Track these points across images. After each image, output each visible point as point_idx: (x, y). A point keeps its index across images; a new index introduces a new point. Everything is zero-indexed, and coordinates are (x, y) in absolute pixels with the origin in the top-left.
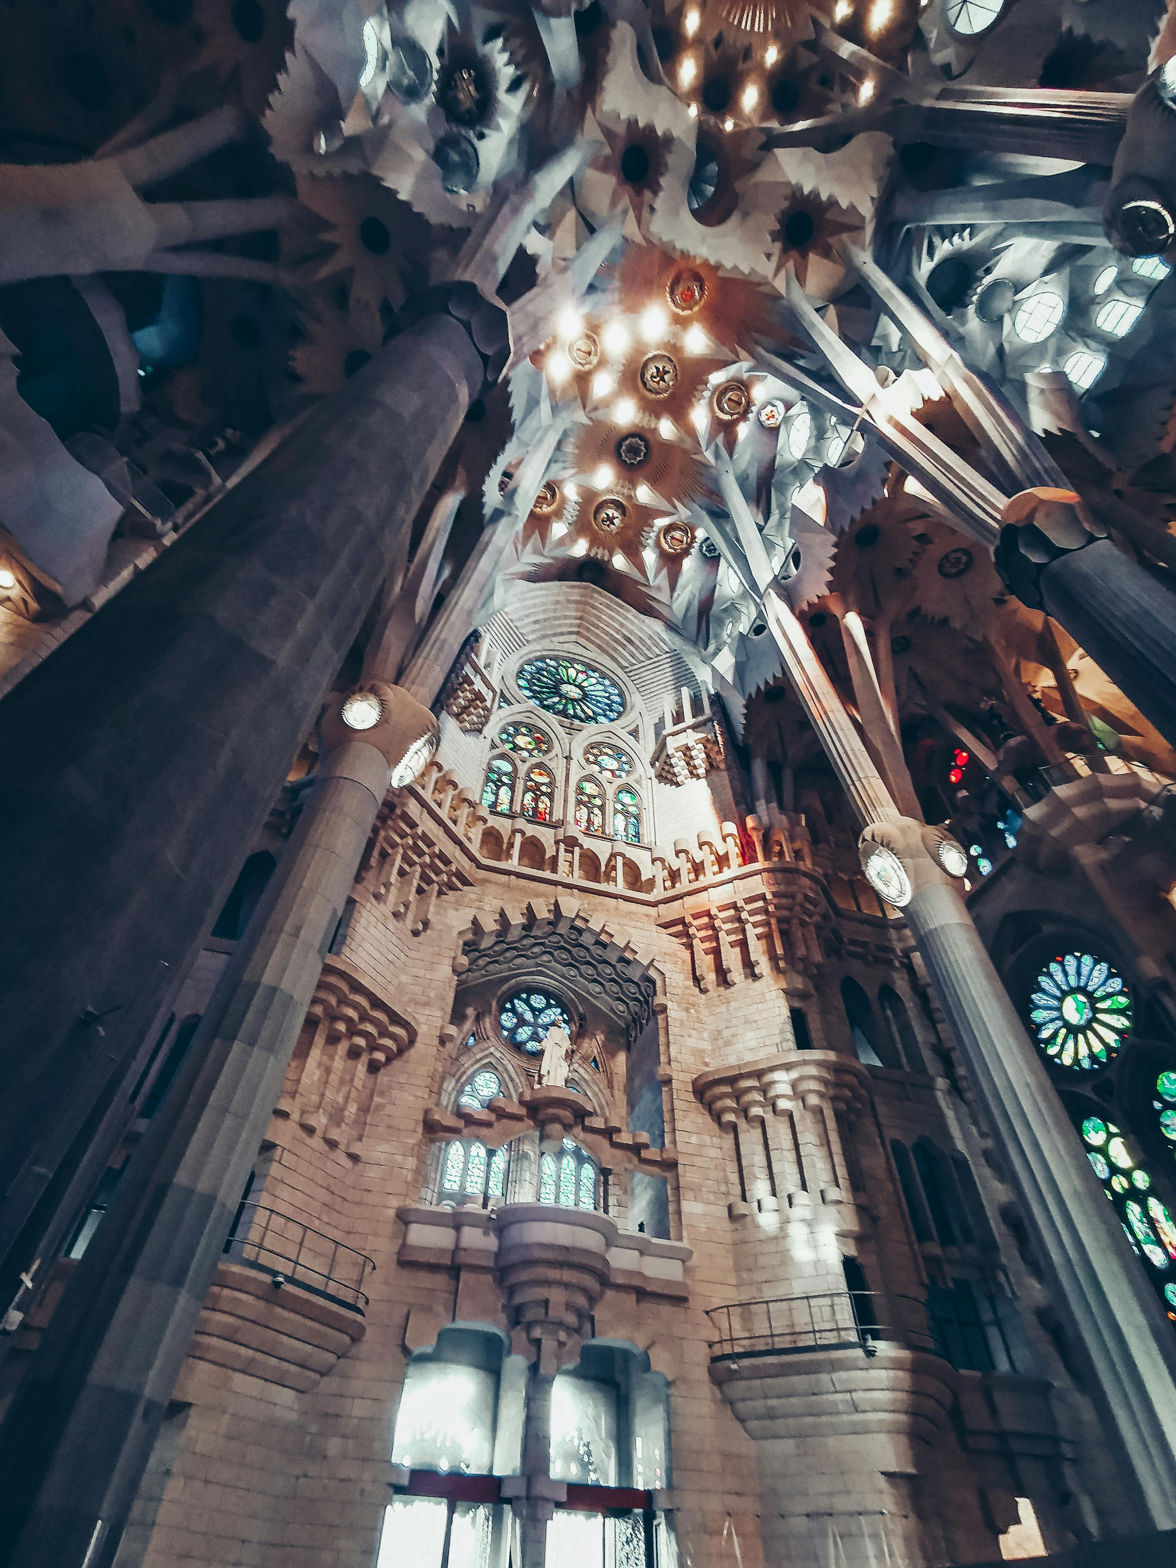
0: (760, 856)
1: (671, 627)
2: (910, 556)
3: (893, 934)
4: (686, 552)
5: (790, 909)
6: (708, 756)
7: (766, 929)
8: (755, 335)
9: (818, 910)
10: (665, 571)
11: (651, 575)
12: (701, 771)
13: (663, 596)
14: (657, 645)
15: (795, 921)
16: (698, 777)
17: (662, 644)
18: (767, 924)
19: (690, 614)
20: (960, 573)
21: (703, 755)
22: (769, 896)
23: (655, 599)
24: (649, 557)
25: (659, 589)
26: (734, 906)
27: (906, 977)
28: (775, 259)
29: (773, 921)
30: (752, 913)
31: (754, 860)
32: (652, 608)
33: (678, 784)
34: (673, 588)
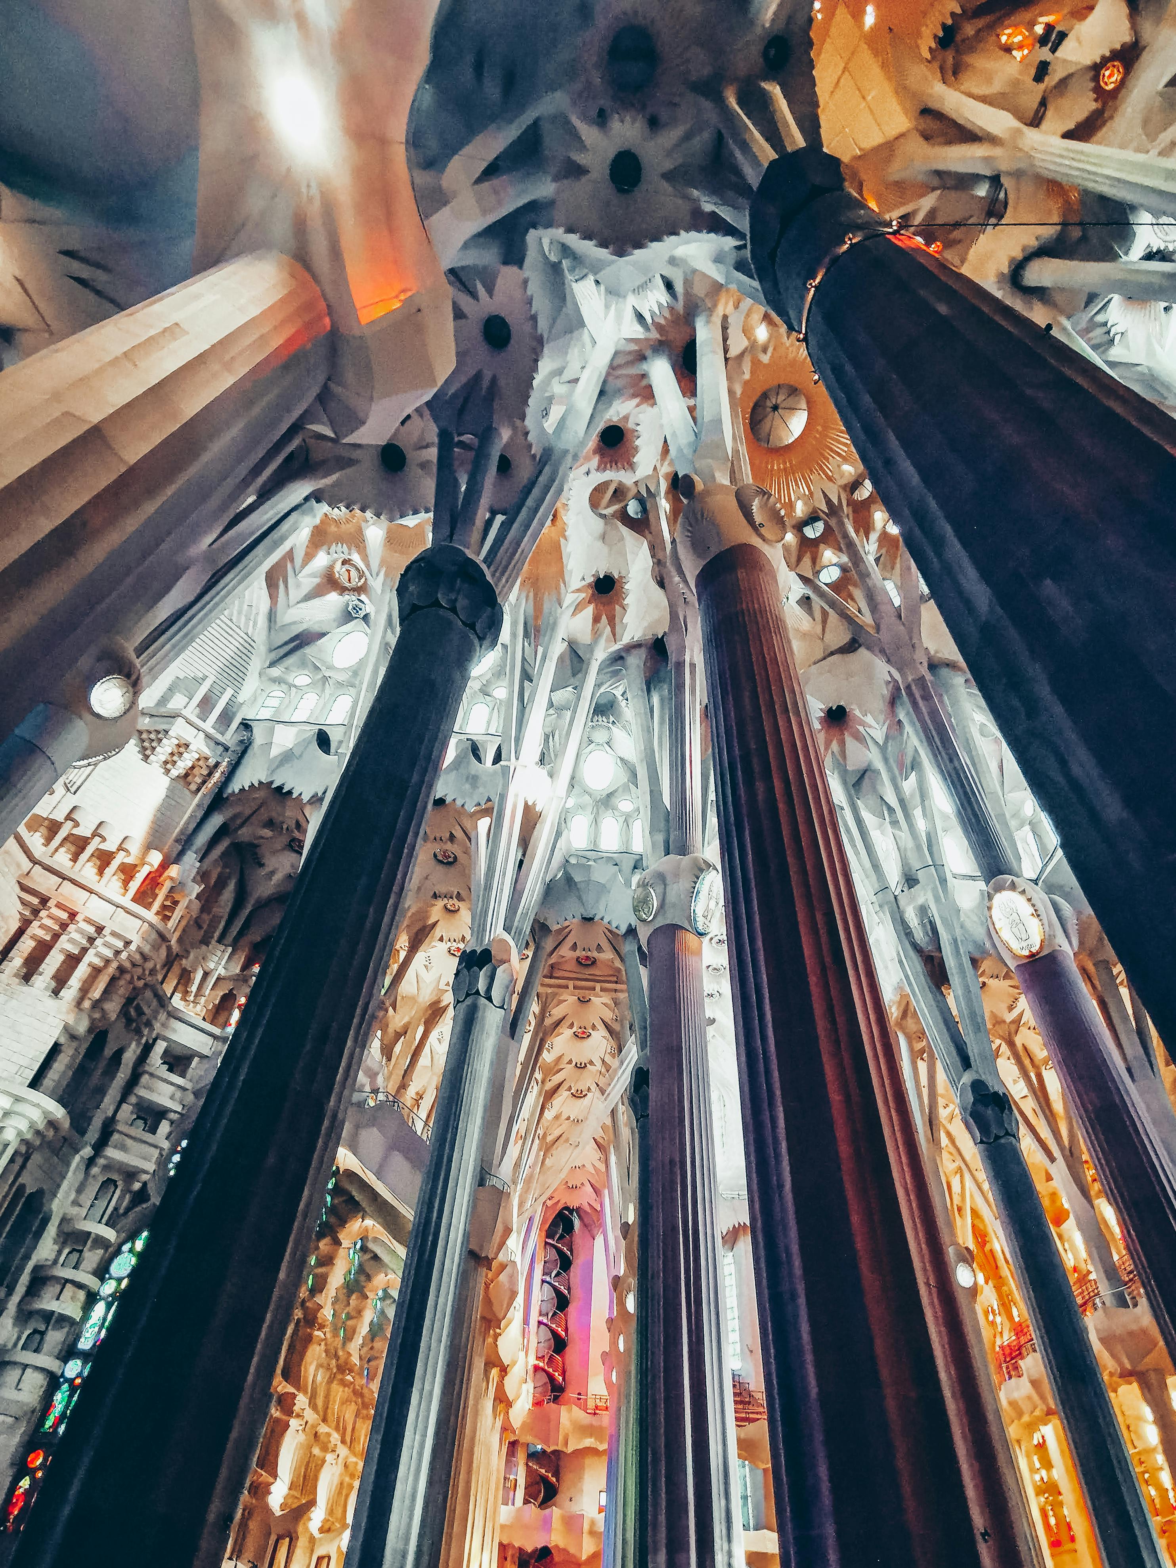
0: (156, 906)
1: (271, 617)
2: (438, 835)
3: (162, 1016)
4: (343, 590)
5: (134, 965)
6: (193, 768)
7: (102, 964)
8: (531, 595)
9: (149, 979)
10: (317, 580)
11: (308, 569)
12: (174, 773)
13: (295, 594)
14: (248, 619)
15: (128, 977)
16: (168, 771)
17: (251, 623)
18: (108, 962)
19: (293, 627)
20: (441, 862)
21: (190, 764)
22: (133, 947)
23: (286, 587)
24: (321, 560)
25: (298, 585)
26: (100, 929)
27: (139, 1051)
28: (584, 583)
29: (115, 965)
30: (106, 945)
31: (148, 906)
32: (277, 587)
33: (146, 758)
34: (308, 598)
